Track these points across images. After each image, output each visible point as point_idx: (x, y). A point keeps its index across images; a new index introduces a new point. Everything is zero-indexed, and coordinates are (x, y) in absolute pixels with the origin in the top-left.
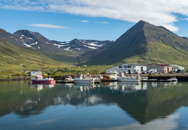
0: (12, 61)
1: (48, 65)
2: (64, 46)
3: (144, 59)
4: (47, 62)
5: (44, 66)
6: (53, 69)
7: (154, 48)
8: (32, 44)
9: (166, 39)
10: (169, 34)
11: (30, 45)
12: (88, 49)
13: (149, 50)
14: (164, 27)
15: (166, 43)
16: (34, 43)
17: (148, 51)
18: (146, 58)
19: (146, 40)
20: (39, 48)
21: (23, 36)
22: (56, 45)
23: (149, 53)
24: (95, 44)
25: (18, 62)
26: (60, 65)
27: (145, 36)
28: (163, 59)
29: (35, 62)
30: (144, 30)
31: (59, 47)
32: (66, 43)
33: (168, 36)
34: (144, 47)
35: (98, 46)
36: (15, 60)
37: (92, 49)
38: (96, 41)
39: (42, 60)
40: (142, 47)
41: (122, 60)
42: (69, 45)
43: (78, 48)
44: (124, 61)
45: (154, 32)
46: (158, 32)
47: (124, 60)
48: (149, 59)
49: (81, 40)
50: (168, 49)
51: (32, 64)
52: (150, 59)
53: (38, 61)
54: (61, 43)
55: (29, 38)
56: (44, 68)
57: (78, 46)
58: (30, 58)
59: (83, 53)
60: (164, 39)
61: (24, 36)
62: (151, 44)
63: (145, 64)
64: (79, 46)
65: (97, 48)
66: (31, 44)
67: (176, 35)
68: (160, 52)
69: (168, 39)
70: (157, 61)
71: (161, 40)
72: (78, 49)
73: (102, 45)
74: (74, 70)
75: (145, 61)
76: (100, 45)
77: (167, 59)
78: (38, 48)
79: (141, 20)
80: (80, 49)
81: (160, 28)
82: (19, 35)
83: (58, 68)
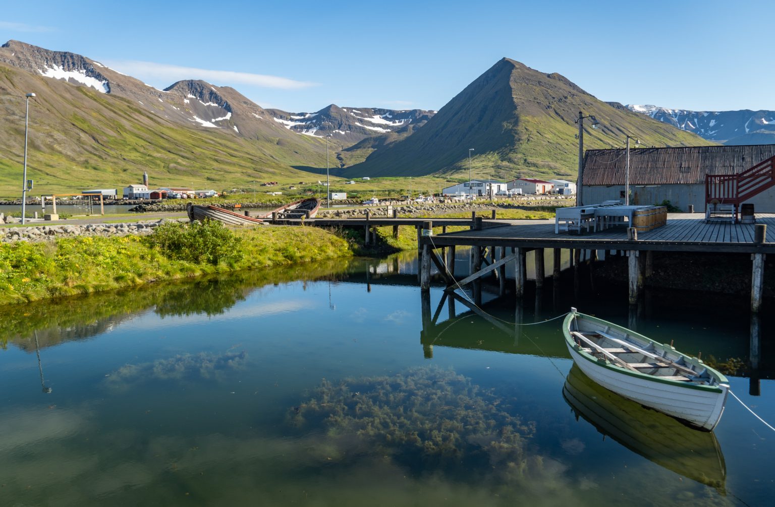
0: (179, 167)
1: (271, 175)
2: (301, 124)
3: (510, 160)
4: (266, 169)
5: (260, 178)
6: (290, 188)
7: (535, 132)
8: (217, 120)
9: (566, 109)
10: (574, 95)
11: (210, 121)
12: (365, 134)
13: (523, 138)
14: (563, 77)
15: (565, 119)
16: (222, 117)
17: (519, 140)
18: (515, 158)
19: (516, 112)
20: (235, 128)
21: (192, 98)
22: (281, 121)
23: (524, 146)
24: (383, 118)
25: (193, 168)
26: (300, 175)
27: (515, 100)
28: (557, 160)
29: (236, 169)
30: (513, 85)
31: (288, 128)
32: (307, 116)
33: (573, 101)
34: (512, 129)
35: (391, 124)
36: (184, 163)
37: (376, 132)
38: (388, 111)
39: (252, 163)
40: (506, 129)
41: (457, 162)
42: (314, 121)
43: (339, 129)
44: (461, 166)
45: (538, 89)
46: (547, 91)
47: (460, 164)
48: (523, 161)
49: (347, 108)
50: (570, 134)
51: (230, 172)
52: (525, 160)
53: (244, 165)
54: (292, 117)
55: (208, 104)
56: (264, 185)
57: (339, 123)
58: (222, 159)
59: (354, 144)
60: (562, 108)
61: (194, 97)
62: (528, 122)
63: (512, 173)
64: (342, 124)
65: (389, 130)
66: (213, 120)
67: (594, 96)
68: (551, 143)
69: (570, 109)
70: (543, 166)
71: (555, 111)
72: (340, 132)
73: (401, 122)
74: (341, 188)
75: (512, 165)
76: (397, 121)
77: (567, 160)
78: (234, 131)
79: (504, 58)
80: (343, 133)
81: (554, 78)
82: (180, 94)
83: (301, 183)
